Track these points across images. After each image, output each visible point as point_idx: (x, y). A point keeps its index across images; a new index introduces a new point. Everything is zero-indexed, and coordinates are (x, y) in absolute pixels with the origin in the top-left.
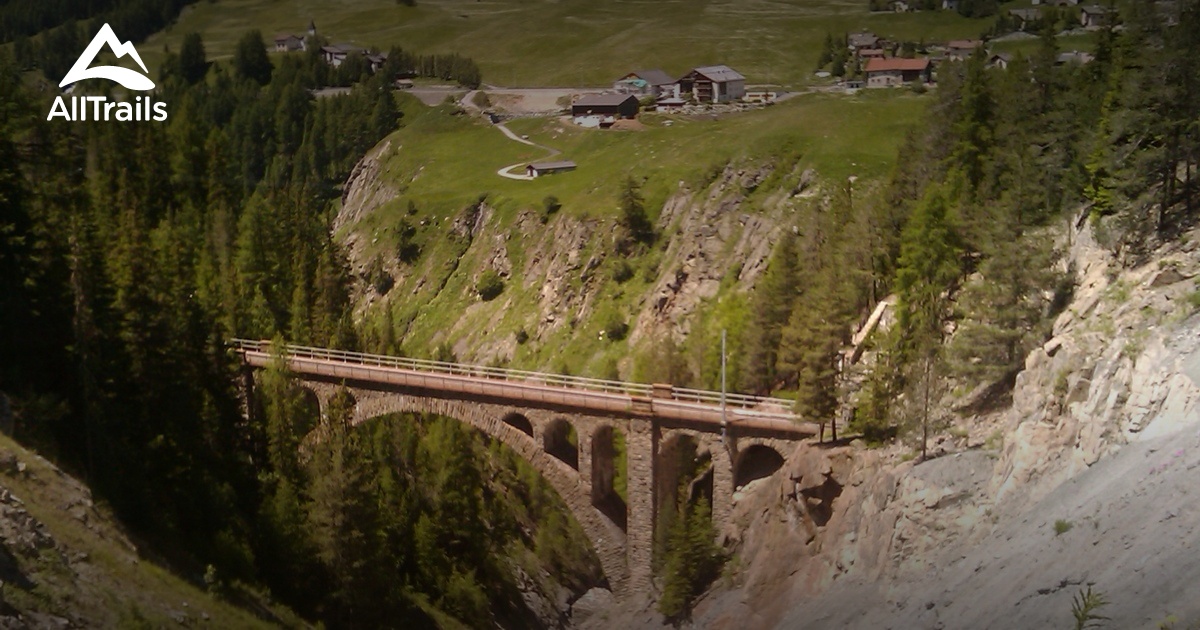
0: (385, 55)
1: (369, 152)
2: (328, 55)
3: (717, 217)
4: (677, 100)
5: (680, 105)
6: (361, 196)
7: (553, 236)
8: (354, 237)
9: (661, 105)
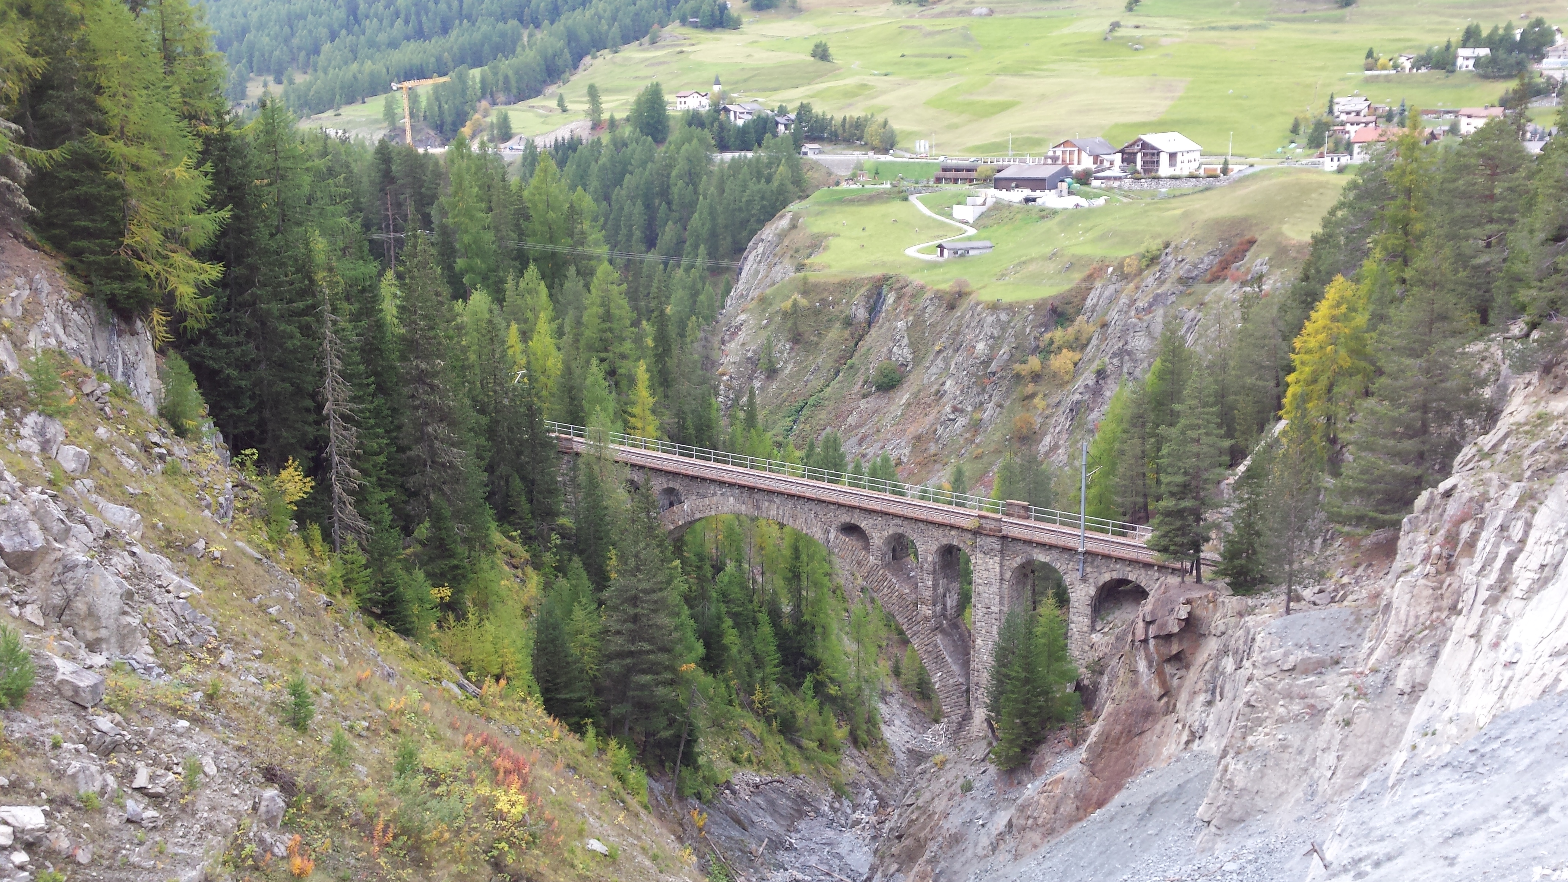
0: (793, 116)
1: (768, 224)
2: (732, 114)
3: (1148, 309)
4: (1116, 171)
5: (1119, 178)
6: (757, 272)
7: (960, 327)
8: (743, 317)
9: (1096, 178)
